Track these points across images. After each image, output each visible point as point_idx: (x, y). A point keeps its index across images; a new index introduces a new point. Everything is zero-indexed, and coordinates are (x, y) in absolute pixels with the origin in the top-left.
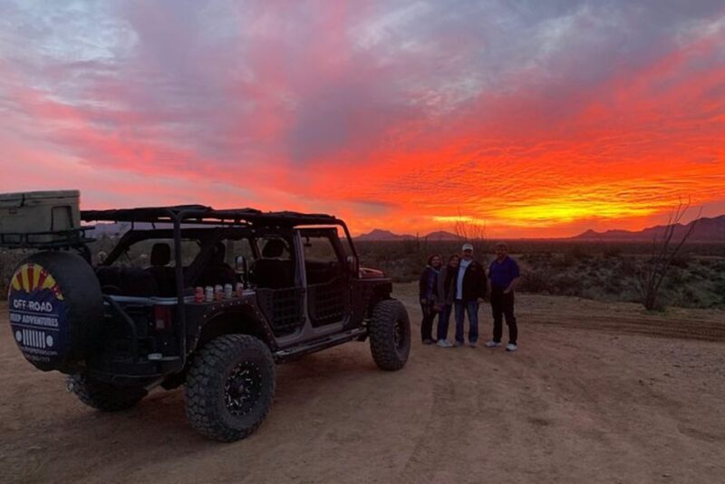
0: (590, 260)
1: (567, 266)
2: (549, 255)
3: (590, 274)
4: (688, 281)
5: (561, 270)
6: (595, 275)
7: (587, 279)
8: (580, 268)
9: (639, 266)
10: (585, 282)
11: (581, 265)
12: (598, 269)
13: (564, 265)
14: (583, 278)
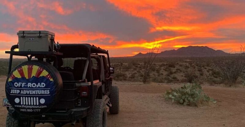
0: (139, 66)
1: (129, 68)
2: (122, 64)
3: (138, 72)
4: (175, 73)
5: (127, 70)
6: (140, 72)
7: (136, 74)
8: (134, 69)
9: (157, 67)
10: (136, 75)
11: (135, 68)
12: (141, 69)
13: (127, 69)
14: (135, 73)
